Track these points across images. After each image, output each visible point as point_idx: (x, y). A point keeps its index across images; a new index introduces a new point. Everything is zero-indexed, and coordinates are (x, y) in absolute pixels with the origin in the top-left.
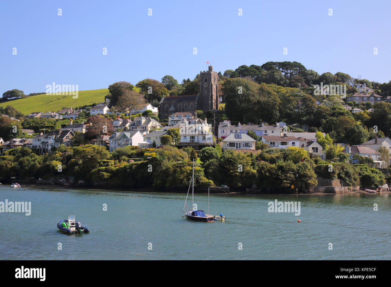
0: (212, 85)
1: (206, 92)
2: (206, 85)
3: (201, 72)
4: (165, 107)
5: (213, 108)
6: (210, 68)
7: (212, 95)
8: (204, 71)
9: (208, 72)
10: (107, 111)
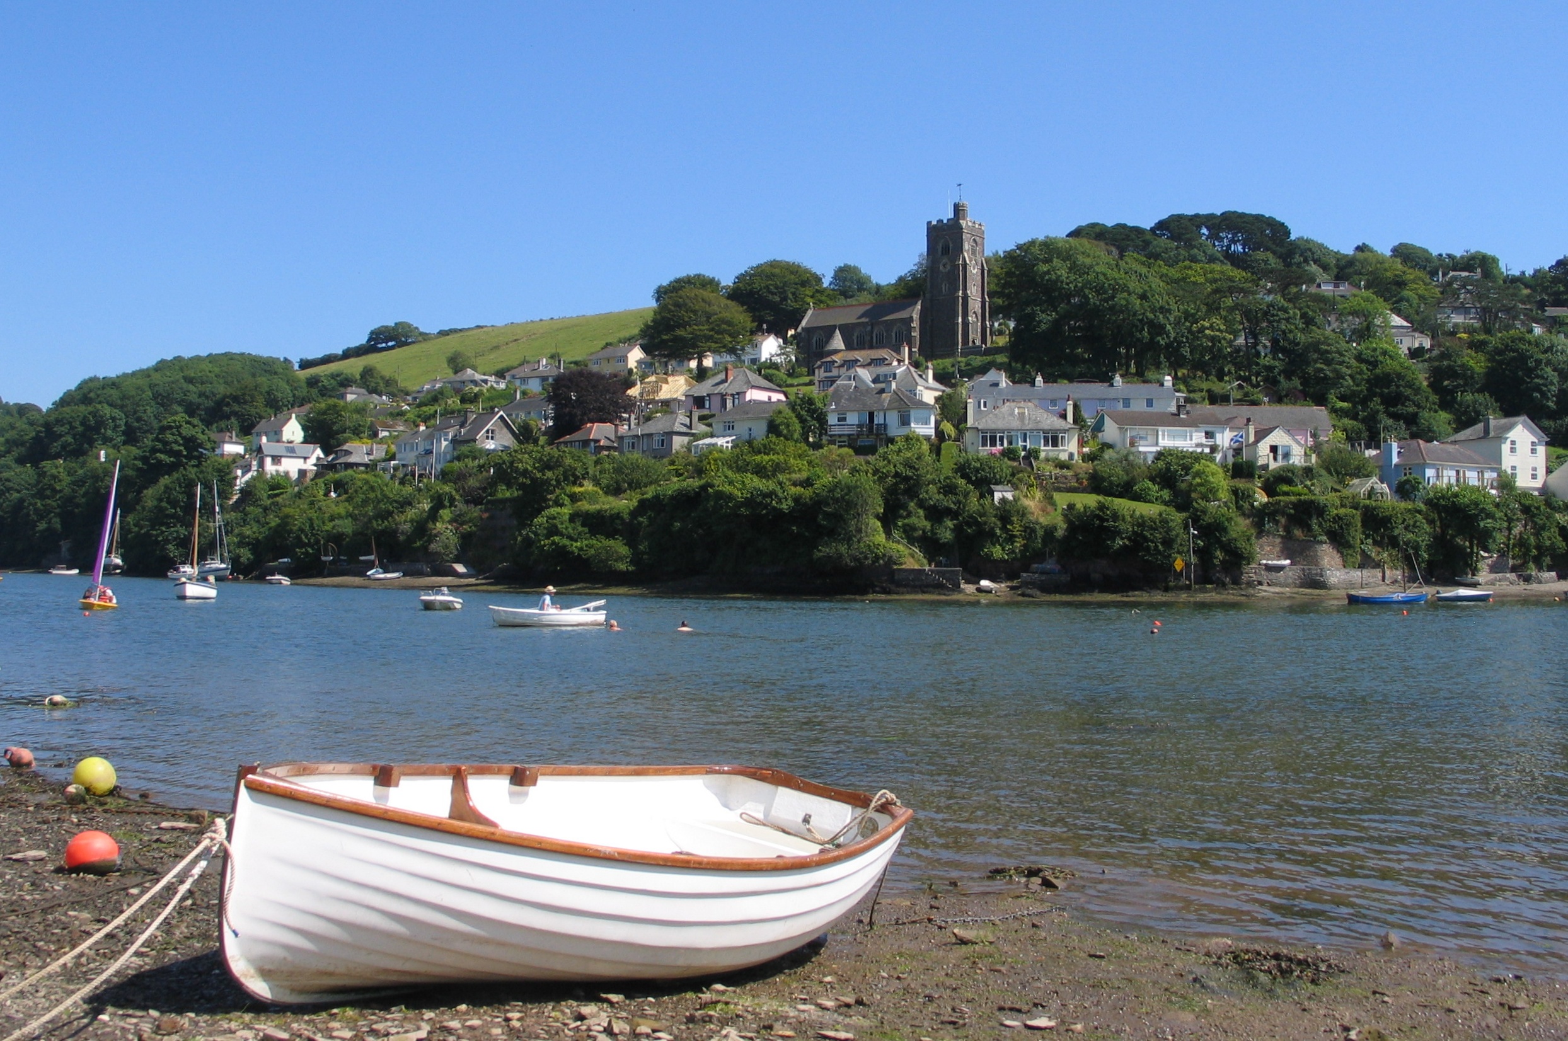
0: (965, 265)
1: (944, 288)
2: (944, 266)
3: (929, 223)
4: (814, 340)
5: (971, 340)
6: (958, 210)
7: (965, 298)
8: (940, 221)
9: (951, 223)
10: (640, 362)
